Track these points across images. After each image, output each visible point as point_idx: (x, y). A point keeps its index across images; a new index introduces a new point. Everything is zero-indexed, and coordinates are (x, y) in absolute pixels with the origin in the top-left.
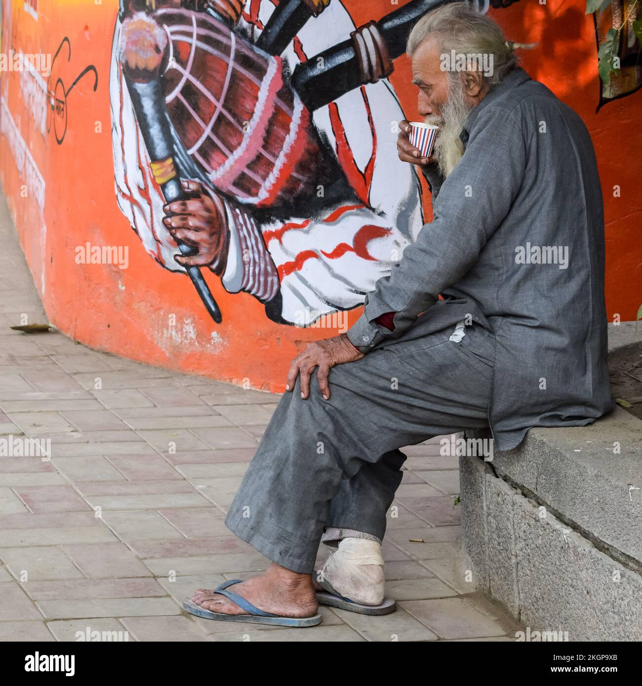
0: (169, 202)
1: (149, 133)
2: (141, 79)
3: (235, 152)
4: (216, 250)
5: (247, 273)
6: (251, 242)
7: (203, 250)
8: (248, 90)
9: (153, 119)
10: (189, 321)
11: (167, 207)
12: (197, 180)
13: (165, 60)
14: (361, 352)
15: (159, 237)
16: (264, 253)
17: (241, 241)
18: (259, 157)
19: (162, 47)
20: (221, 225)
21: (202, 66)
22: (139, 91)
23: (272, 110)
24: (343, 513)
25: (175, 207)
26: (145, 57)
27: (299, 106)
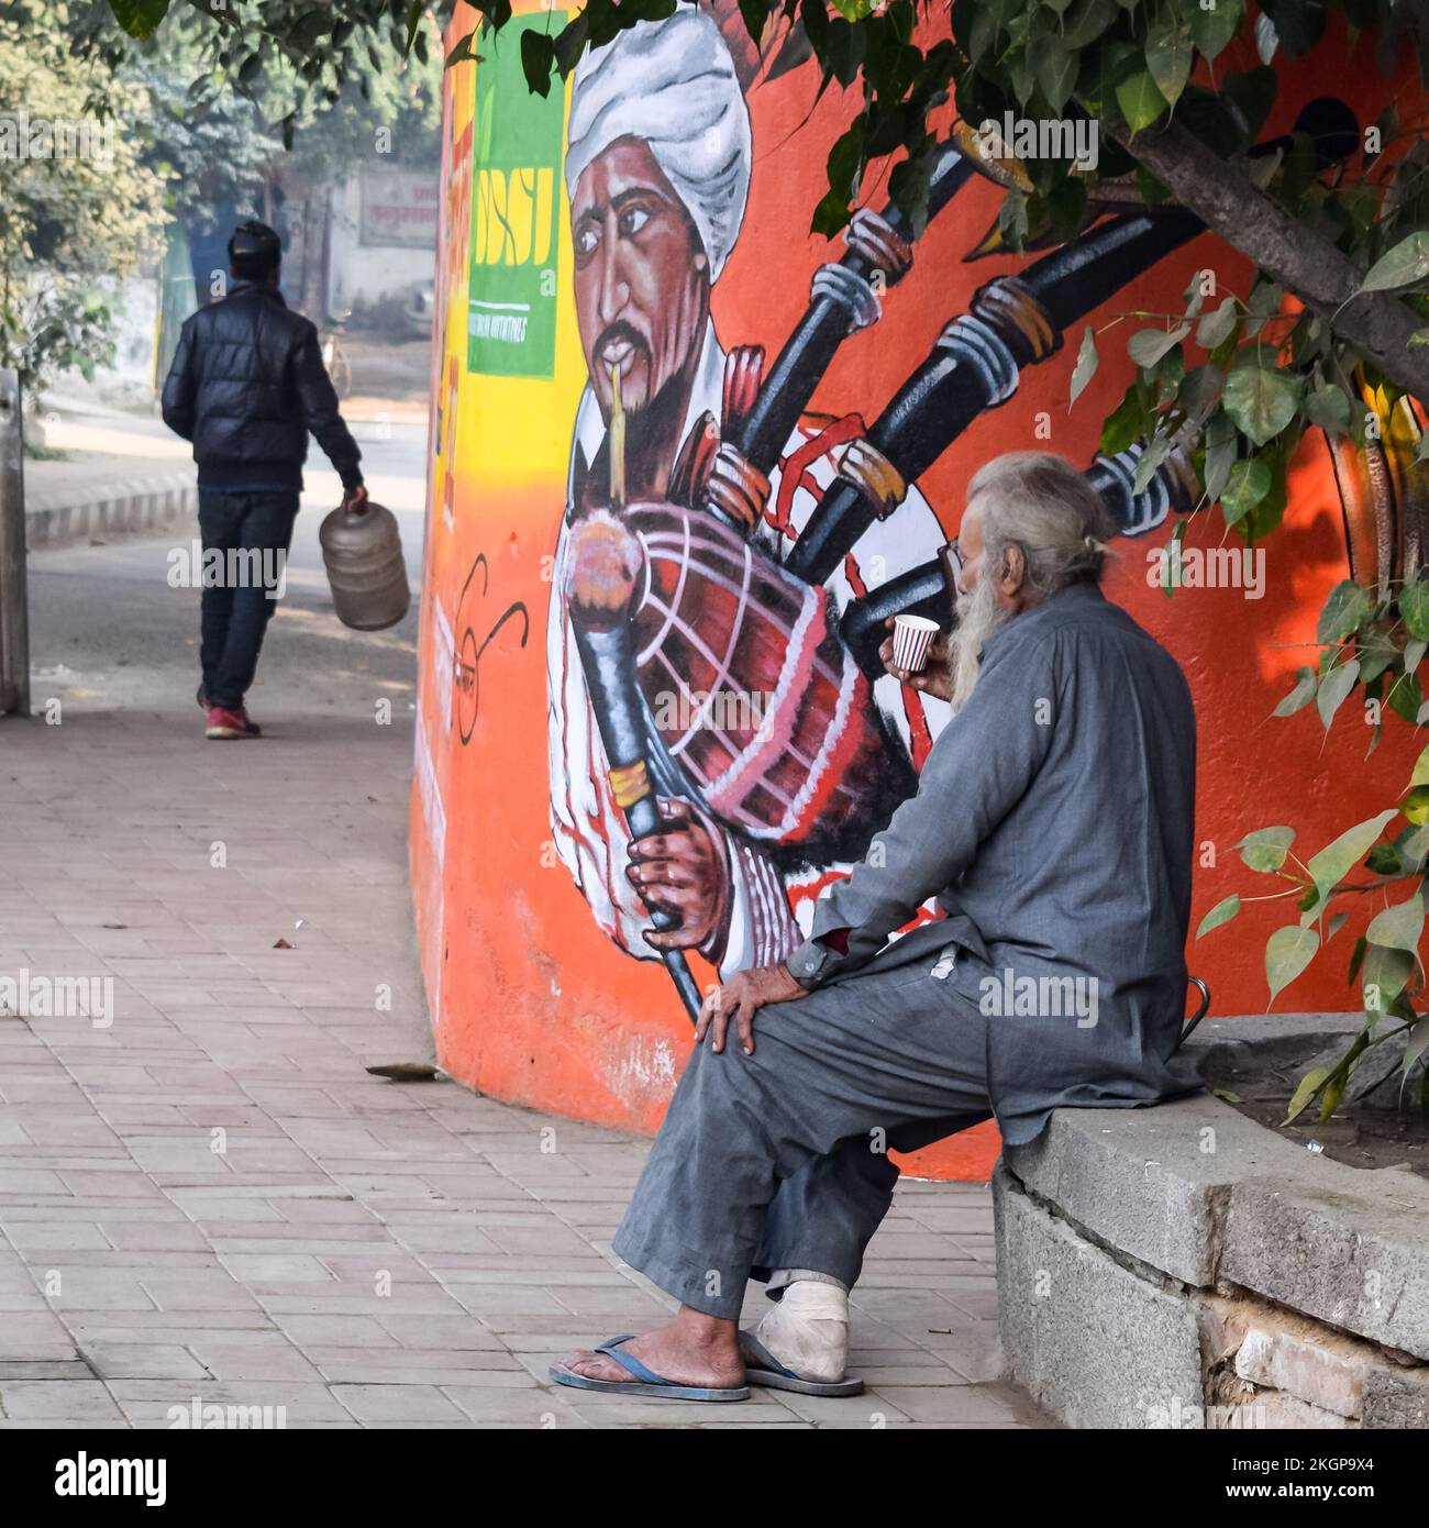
0: (637, 838)
1: (608, 718)
2: (598, 625)
3: (746, 751)
4: (711, 919)
5: (760, 959)
6: (767, 905)
7: (690, 921)
8: (771, 644)
9: (615, 694)
10: (663, 1045)
11: (634, 847)
12: (683, 799)
13: (637, 593)
14: (804, 988)
15: (620, 901)
16: (789, 923)
17: (752, 902)
18: (785, 758)
19: (633, 570)
20: (720, 876)
21: (697, 603)
22: (595, 646)
23: (807, 679)
24: (793, 1247)
25: (647, 847)
26: (605, 587)
27: (851, 671)
